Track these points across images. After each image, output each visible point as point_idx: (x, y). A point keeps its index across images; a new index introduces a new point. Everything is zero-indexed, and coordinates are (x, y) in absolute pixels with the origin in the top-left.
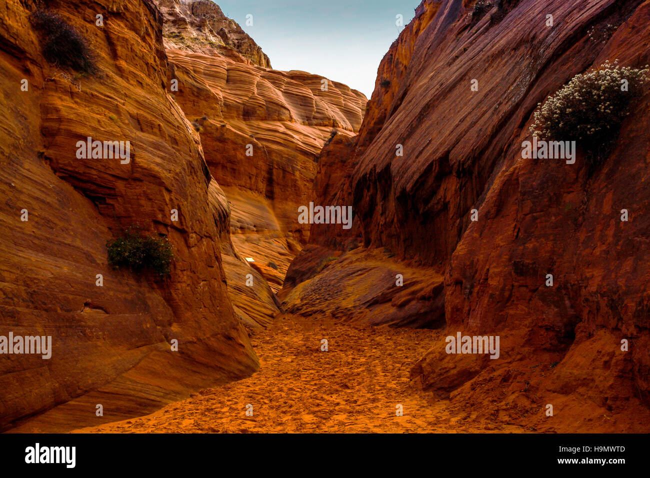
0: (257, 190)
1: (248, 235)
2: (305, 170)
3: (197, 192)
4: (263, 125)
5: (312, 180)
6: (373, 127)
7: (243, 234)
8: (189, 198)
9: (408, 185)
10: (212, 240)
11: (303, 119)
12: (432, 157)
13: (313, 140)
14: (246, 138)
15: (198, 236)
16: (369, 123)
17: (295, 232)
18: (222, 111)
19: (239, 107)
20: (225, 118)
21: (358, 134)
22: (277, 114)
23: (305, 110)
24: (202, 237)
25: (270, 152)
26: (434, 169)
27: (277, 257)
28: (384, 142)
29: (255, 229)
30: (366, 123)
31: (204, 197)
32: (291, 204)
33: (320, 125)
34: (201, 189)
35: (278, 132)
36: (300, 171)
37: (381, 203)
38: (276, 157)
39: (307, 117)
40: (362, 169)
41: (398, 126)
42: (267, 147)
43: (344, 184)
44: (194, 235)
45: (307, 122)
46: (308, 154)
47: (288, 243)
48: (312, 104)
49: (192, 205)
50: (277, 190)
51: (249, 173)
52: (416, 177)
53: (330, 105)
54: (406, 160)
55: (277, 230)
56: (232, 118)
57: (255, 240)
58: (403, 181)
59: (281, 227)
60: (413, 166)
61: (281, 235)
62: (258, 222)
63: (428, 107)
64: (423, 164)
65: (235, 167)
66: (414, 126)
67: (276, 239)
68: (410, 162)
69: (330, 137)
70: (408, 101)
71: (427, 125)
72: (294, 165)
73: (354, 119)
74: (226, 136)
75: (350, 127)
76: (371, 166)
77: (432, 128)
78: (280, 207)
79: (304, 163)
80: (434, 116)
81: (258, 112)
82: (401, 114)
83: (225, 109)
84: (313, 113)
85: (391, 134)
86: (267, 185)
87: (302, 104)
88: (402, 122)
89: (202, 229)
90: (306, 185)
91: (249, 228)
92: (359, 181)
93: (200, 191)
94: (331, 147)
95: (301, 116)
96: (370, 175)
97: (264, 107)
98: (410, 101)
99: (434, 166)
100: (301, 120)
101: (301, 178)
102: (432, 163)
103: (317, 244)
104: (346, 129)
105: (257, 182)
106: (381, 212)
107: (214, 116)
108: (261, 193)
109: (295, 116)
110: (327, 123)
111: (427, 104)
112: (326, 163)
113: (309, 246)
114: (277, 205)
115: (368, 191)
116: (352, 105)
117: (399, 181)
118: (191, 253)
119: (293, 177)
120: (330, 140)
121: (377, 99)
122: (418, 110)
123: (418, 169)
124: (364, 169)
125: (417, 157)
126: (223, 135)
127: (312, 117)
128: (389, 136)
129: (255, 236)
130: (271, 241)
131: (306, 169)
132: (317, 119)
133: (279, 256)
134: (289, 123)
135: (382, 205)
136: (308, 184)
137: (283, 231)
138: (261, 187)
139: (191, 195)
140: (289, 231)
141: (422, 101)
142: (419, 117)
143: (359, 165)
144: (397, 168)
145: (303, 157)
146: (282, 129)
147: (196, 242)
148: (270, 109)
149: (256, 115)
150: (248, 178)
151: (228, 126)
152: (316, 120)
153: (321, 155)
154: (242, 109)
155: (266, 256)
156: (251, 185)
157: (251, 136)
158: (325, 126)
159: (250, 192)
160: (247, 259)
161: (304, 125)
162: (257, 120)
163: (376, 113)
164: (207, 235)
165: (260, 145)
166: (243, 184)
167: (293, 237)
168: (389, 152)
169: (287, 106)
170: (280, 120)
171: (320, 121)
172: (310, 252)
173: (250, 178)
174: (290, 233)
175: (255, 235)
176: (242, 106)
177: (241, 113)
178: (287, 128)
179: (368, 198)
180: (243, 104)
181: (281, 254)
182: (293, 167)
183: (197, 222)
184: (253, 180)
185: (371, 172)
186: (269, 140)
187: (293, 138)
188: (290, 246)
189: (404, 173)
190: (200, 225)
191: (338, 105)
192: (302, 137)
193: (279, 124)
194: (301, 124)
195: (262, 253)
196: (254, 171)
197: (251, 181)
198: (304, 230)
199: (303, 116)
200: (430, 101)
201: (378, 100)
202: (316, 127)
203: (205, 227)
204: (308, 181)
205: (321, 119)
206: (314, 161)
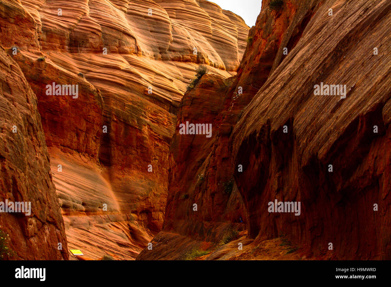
0: (88, 152)
1: (74, 217)
2: (157, 125)
3: (37, 159)
4: (97, 59)
5: (167, 140)
6: (259, 65)
7: (66, 215)
8: (27, 167)
9: (321, 151)
10: (57, 227)
11: (154, 51)
12: (356, 111)
13: (169, 82)
14: (72, 77)
15: (39, 222)
16: (252, 59)
17: (140, 213)
18: (39, 40)
19: (63, 34)
20: (44, 49)
21: (235, 73)
22: (117, 44)
23: (158, 38)
24: (43, 224)
25: (108, 97)
26: (359, 128)
27: (116, 250)
28: (282, 88)
29: (84, 208)
30: (248, 59)
31: (45, 166)
32: (135, 172)
33: (179, 60)
34: (42, 155)
35: (119, 69)
36: (149, 125)
37: (277, 175)
38: (116, 105)
39: (160, 48)
40: (248, 125)
41: (303, 66)
42: (103, 90)
43: (216, 146)
44: (34, 221)
45: (160, 56)
46: (161, 102)
47: (131, 228)
48: (168, 30)
49: (30, 178)
50: (116, 153)
51: (77, 128)
52: (333, 139)
53: (193, 32)
54: (316, 114)
55: (116, 210)
56: (53, 48)
57: (84, 224)
58: (312, 144)
59: (122, 206)
60: (327, 124)
61: (121, 218)
62: (88, 198)
63: (349, 41)
64: (343, 121)
65: (55, 118)
66: (328, 66)
67: (114, 223)
68: (323, 117)
69: (196, 78)
70: (314, 30)
71: (348, 66)
72: (141, 117)
73: (227, 52)
74: (45, 74)
75: (221, 63)
76: (262, 121)
77: (354, 70)
78: (120, 177)
79: (155, 114)
80: (358, 54)
81: (91, 40)
82: (306, 48)
83: (44, 36)
84: (169, 43)
85: (292, 77)
86: (102, 145)
87: (153, 29)
88: (308, 60)
89: (44, 213)
90: (158, 146)
91: (75, 207)
92: (244, 142)
93: (40, 157)
94: (197, 92)
95: (152, 46)
96: (260, 134)
97: (99, 34)
98: (319, 31)
99: (360, 124)
100: (151, 53)
101: (151, 136)
102: (357, 120)
103: (175, 231)
104: (215, 66)
105: (88, 140)
106: (276, 187)
107: (28, 46)
108: (93, 156)
109: (143, 48)
110: (189, 57)
111: (346, 37)
112: (190, 114)
113: (162, 234)
114: (116, 174)
115: (257, 157)
116: (224, 33)
117: (306, 145)
118: (29, 245)
119: (139, 134)
120: (196, 82)
121: (264, 25)
122: (333, 44)
123: (336, 127)
124: (252, 126)
125: (334, 111)
126: (41, 72)
127: (168, 48)
128: (289, 80)
129: (83, 219)
130: (106, 225)
131: (158, 123)
132: (174, 51)
133: (119, 248)
134: (134, 57)
135: (279, 177)
136: (160, 145)
137: (123, 211)
138: (94, 148)
139: (29, 164)
140: (133, 212)
141: (337, 32)
142: (335, 55)
143: (243, 119)
144: (304, 126)
145: (153, 105)
146: (125, 65)
147: (36, 230)
148: (107, 37)
149: (88, 45)
150: (74, 134)
151: (48, 61)
152: (173, 53)
153: (182, 103)
154: (67, 37)
155: (99, 247)
156: (79, 143)
157: (80, 75)
158: (186, 61)
159: (77, 155)
160: (73, 251)
161: (156, 59)
162: (89, 52)
163: (263, 46)
164: (50, 219)
165: (93, 88)
166: (69, 143)
167: (138, 220)
168: (289, 103)
169: (132, 32)
170: (122, 52)
171: (179, 55)
172: (166, 243)
173: (78, 135)
174: (134, 215)
175: (83, 216)
176: (68, 32)
177: (66, 42)
178: (131, 63)
179: (256, 167)
180: (69, 29)
181: (121, 245)
182: (139, 120)
183: (38, 202)
184: (82, 138)
185: (262, 130)
186: (106, 80)
187: (140, 77)
188: (133, 234)
189: (314, 133)
190: (42, 207)
191: (205, 32)
192: (153, 76)
193: (120, 57)
194: (151, 58)
195: (93, 243)
196: (84, 125)
197: (78, 139)
198: (154, 211)
199: (155, 47)
200: (350, 32)
201: (267, 27)
202: (173, 63)
203: (47, 208)
204: (160, 140)
205: (180, 52)
206: (170, 111)
